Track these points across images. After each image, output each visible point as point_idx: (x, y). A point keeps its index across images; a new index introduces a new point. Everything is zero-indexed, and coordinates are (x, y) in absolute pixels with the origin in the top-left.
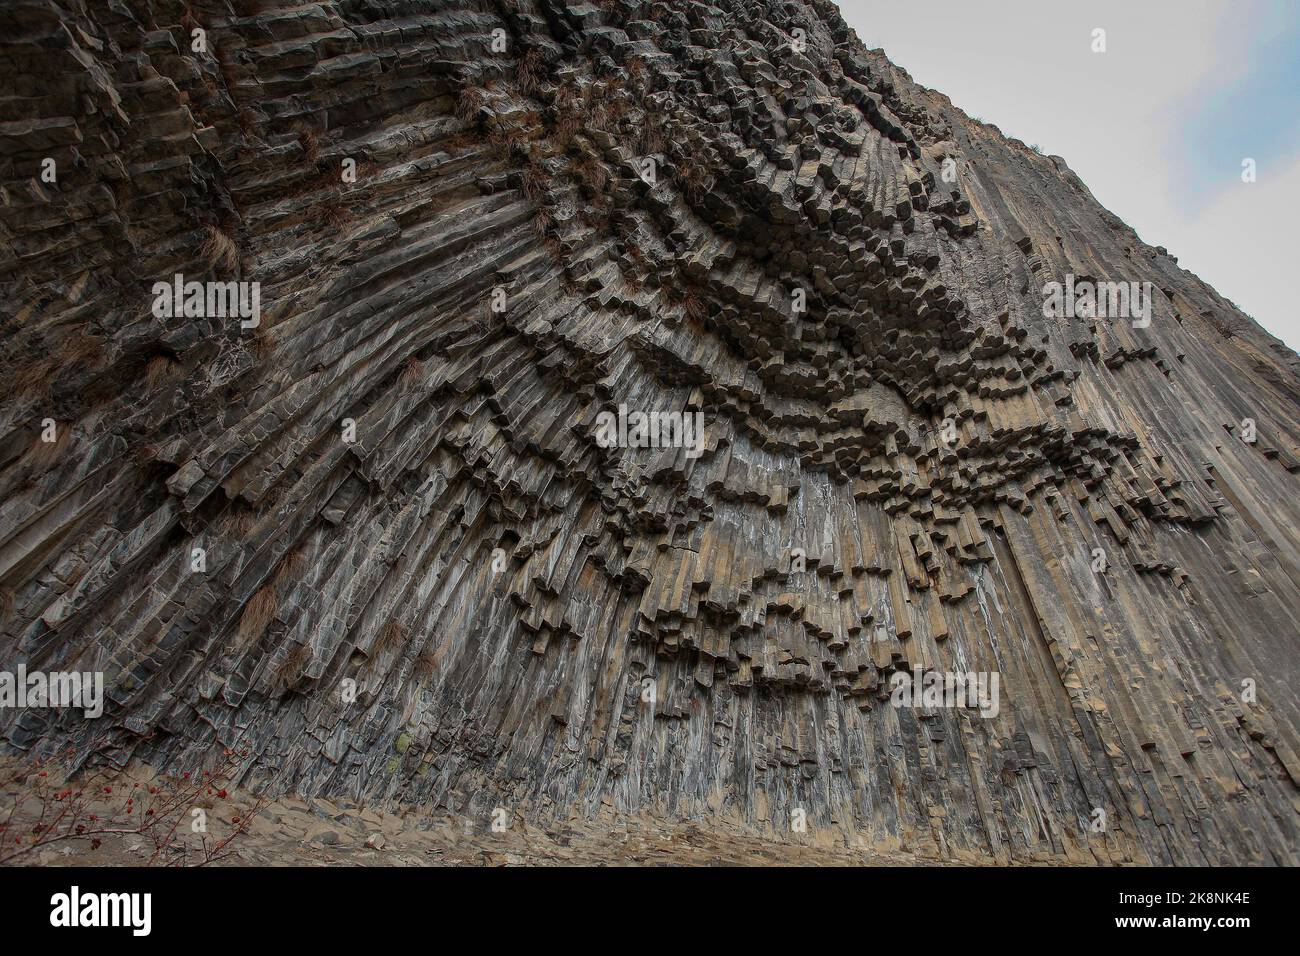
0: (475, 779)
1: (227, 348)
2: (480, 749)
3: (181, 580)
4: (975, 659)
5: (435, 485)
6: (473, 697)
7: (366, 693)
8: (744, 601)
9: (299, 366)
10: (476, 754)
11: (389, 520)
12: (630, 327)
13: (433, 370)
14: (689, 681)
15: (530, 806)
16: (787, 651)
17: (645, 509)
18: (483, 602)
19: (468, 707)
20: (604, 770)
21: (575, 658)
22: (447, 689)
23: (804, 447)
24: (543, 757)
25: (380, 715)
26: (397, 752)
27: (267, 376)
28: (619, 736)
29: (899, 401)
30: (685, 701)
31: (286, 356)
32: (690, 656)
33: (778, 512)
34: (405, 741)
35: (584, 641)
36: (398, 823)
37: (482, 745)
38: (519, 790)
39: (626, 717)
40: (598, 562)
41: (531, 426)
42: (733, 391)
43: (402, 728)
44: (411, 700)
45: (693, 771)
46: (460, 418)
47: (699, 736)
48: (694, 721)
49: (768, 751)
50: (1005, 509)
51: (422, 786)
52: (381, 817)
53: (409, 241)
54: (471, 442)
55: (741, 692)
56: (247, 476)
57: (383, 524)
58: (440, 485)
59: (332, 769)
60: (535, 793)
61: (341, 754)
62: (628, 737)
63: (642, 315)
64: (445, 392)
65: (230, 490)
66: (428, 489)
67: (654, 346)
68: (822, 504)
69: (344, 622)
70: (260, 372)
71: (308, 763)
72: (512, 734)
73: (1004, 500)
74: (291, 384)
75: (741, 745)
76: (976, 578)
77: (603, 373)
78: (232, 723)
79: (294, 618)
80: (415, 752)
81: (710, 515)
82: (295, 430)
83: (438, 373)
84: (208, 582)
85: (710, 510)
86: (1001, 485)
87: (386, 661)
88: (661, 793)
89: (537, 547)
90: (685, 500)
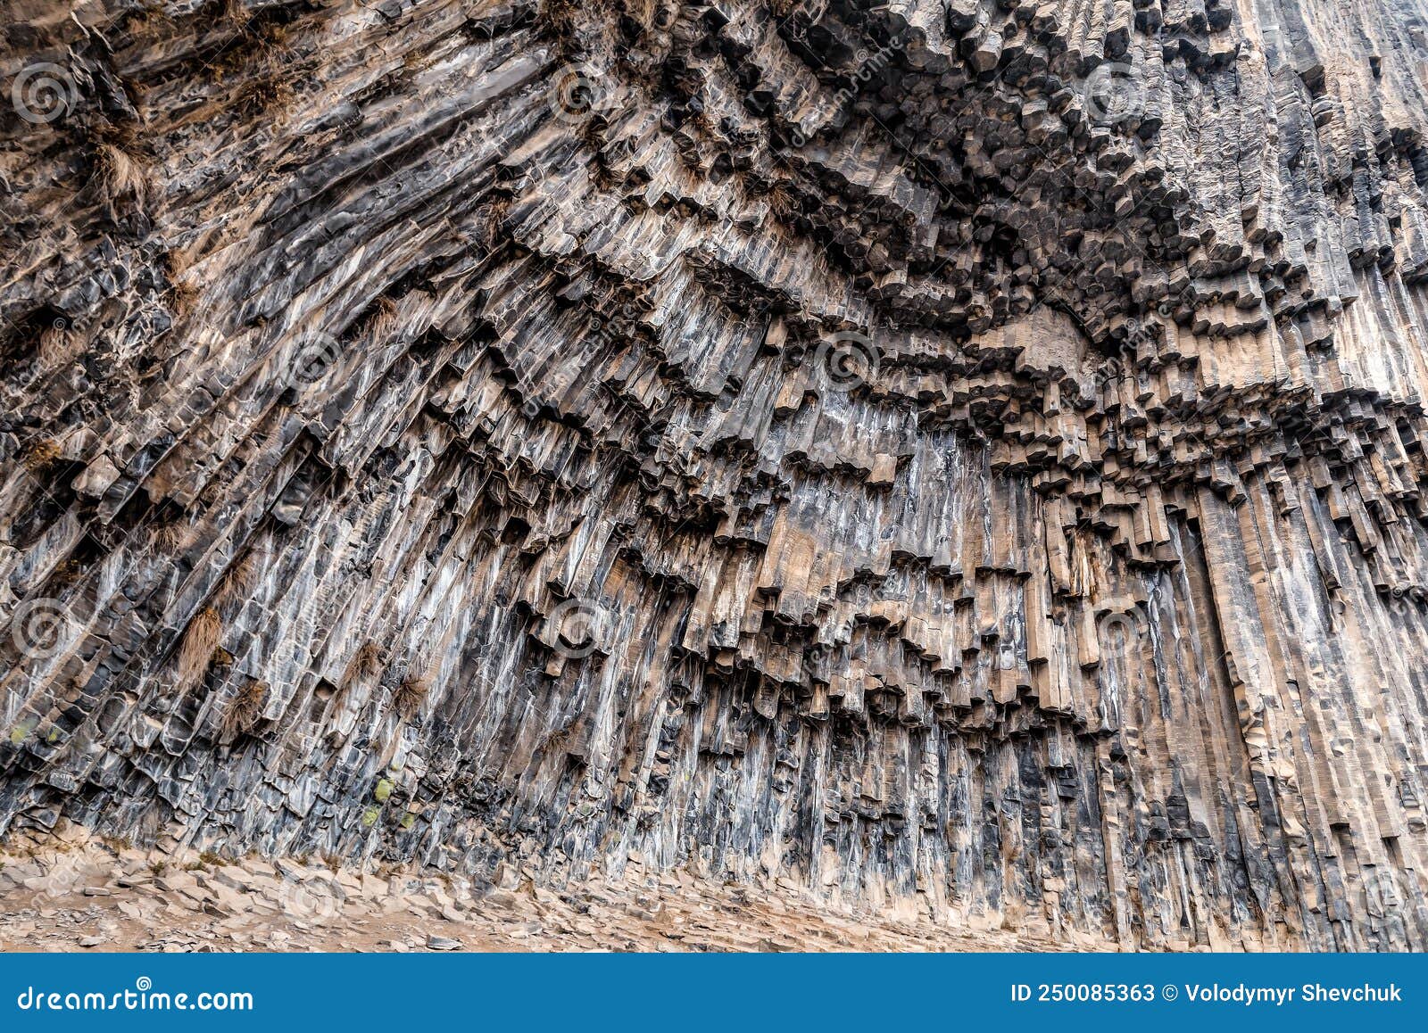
0: (470, 830)
1: (136, 305)
2: (478, 796)
3: (100, 607)
4: (1131, 697)
5: (418, 465)
6: (469, 733)
7: (335, 733)
8: (823, 611)
9: (233, 320)
10: (474, 801)
11: (358, 514)
12: (687, 237)
13: (411, 311)
14: (745, 709)
15: (539, 865)
16: (878, 676)
17: (698, 492)
18: (482, 613)
19: (463, 747)
20: (633, 821)
21: (599, 683)
22: (438, 725)
23: (925, 399)
24: (557, 805)
25: (354, 758)
26: (379, 803)
27: (191, 337)
28: (652, 778)
29: (1071, 332)
30: (738, 735)
31: (214, 307)
32: (748, 680)
33: (880, 491)
34: (385, 789)
35: (611, 660)
36: (382, 887)
37: (481, 791)
38: (526, 844)
39: (663, 754)
40: (631, 558)
41: (547, 381)
42: (831, 324)
43: (382, 774)
44: (390, 737)
45: (746, 821)
46: (450, 374)
47: (755, 778)
48: (750, 761)
49: (843, 800)
50: (1205, 497)
51: (407, 842)
52: (360, 878)
53: (373, 129)
54: (467, 406)
55: (814, 726)
56: (174, 472)
57: (352, 521)
58: (424, 464)
59: (298, 825)
60: (546, 849)
61: (308, 806)
62: (665, 780)
63: (708, 217)
64: (429, 342)
65: (155, 493)
66: (409, 471)
67: (721, 263)
68: (944, 478)
69: (307, 649)
70: (181, 331)
71: (270, 819)
72: (517, 777)
73: (1206, 483)
74: (223, 345)
75: (808, 792)
76: (1151, 586)
77: (648, 306)
78: (175, 774)
79: (242, 645)
80: (398, 801)
81: (786, 495)
82: (232, 407)
83: (418, 314)
84: (136, 609)
85: (787, 489)
86: (1206, 461)
87: (361, 693)
88: (702, 848)
89: (552, 540)
90: (753, 476)
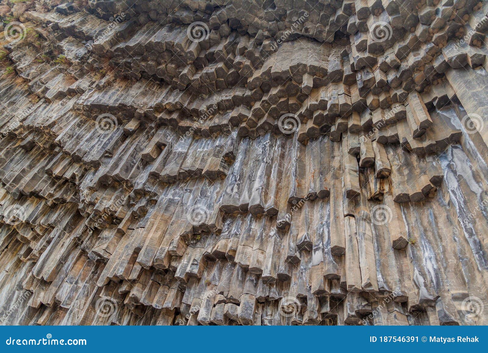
23: (235, 122)
63: (79, 92)
73: (447, 66)
81: (155, 198)
85: (155, 195)
90: (132, 194)
